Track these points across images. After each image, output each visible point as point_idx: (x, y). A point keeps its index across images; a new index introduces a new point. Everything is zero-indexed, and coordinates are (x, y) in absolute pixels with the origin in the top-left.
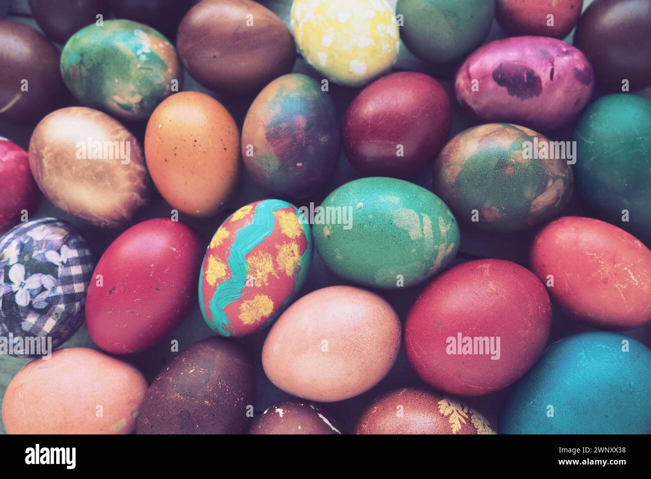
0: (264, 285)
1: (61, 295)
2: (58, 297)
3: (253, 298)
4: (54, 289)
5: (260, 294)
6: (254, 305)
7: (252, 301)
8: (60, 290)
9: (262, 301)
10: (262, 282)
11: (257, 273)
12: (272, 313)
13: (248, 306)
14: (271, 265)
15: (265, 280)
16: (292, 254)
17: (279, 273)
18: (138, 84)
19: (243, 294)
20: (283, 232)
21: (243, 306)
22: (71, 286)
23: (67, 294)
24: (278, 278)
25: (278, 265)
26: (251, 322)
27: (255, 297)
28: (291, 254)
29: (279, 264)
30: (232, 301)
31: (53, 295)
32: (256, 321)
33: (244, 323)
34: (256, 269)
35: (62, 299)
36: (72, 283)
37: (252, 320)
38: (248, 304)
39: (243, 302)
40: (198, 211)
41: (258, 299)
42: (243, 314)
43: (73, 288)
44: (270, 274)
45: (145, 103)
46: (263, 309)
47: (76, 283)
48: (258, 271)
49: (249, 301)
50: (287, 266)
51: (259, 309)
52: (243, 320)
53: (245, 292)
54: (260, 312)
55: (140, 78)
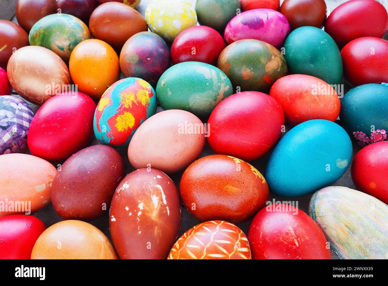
0: (129, 107)
1: (16, 122)
3: (123, 114)
4: (12, 118)
5: (127, 112)
6: (124, 118)
7: (123, 116)
8: (15, 120)
9: (128, 116)
10: (129, 105)
11: (126, 100)
12: (134, 126)
13: (121, 119)
14: (133, 97)
15: (130, 104)
16: (145, 95)
17: (138, 102)
18: (69, 35)
19: (118, 112)
20: (140, 84)
21: (118, 118)
23: (19, 124)
24: (138, 105)
25: (137, 98)
26: (122, 130)
27: (125, 113)
28: (144, 94)
29: (138, 97)
30: (112, 116)
31: (11, 121)
32: (125, 130)
33: (118, 130)
34: (125, 98)
36: (23, 120)
37: (123, 128)
38: (121, 117)
39: (118, 116)
40: (95, 89)
41: (126, 114)
42: (118, 124)
43: (23, 122)
44: (133, 103)
45: (71, 46)
46: (129, 122)
48: (126, 99)
49: (121, 116)
50: (142, 100)
51: (127, 121)
52: (117, 128)
53: (119, 110)
54: (127, 123)
55: (70, 32)
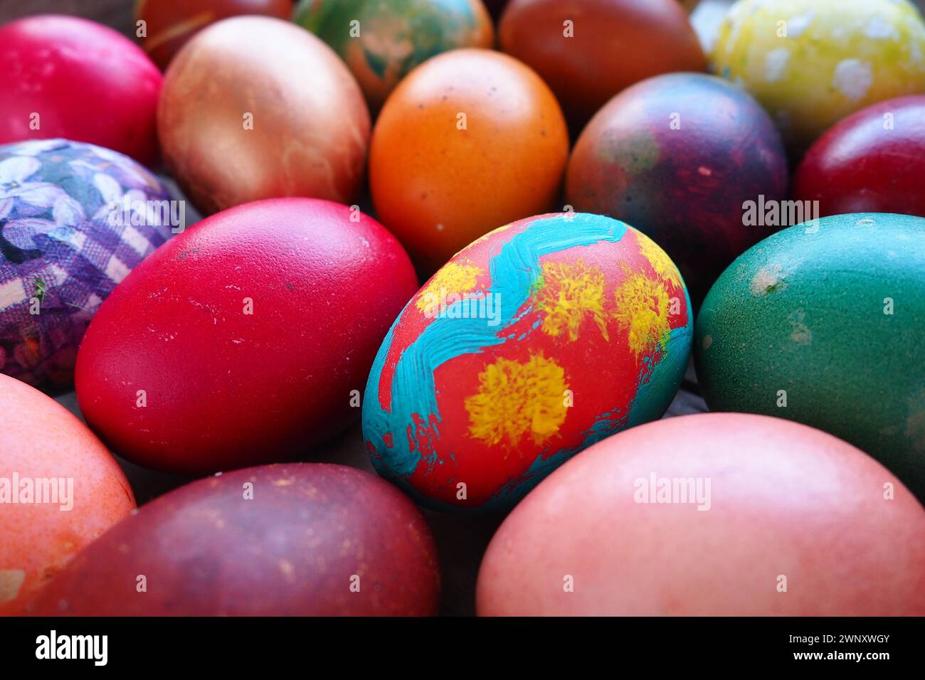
0: (565, 336)
1: (74, 251)
2: (64, 249)
3: (524, 360)
4: (68, 228)
5: (546, 357)
6: (520, 382)
7: (520, 367)
8: (77, 241)
9: (545, 379)
10: (564, 326)
11: (557, 298)
12: (553, 438)
13: (504, 378)
14: (598, 296)
15: (574, 323)
16: (653, 305)
17: (612, 326)
19: (503, 340)
20: (643, 253)
21: (492, 373)
22: (106, 253)
23: (87, 260)
24: (607, 338)
25: (615, 306)
26: (493, 434)
27: (533, 358)
28: (652, 302)
29: (618, 304)
30: (466, 351)
31: (58, 236)
32: (505, 439)
33: (474, 430)
34: (558, 288)
35: (69, 260)
36: (113, 251)
37: (496, 430)
38: (507, 371)
39: (493, 362)
41: (537, 366)
42: (481, 398)
43: (106, 261)
44: (588, 318)
46: (538, 407)
47: (118, 258)
48: (562, 294)
49: (512, 365)
50: (636, 323)
51: (529, 402)
52: (473, 417)
53: (512, 336)
54: (527, 411)
